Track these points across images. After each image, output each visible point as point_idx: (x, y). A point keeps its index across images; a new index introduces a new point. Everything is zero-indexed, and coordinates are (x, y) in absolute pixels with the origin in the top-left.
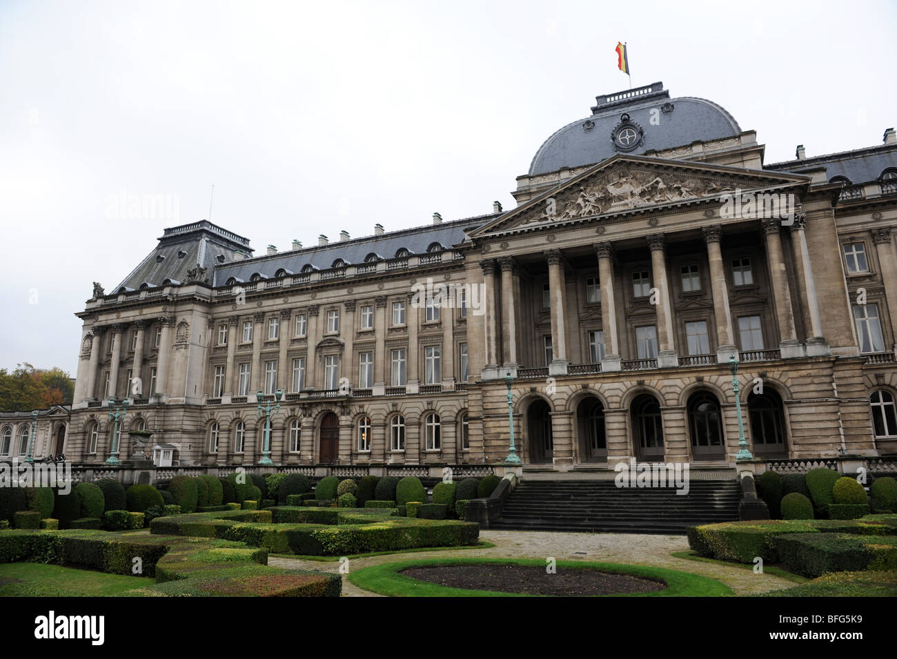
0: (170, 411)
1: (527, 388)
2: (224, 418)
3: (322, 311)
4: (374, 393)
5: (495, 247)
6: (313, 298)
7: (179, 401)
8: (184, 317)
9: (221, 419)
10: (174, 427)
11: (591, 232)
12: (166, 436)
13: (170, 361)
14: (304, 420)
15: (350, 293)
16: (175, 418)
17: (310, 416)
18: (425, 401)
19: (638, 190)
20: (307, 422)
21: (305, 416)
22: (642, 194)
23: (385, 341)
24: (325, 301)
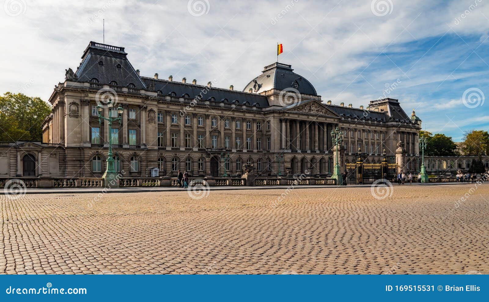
0: (149, 152)
1: (293, 155)
2: (168, 156)
3: (210, 118)
4: (232, 151)
5: (287, 115)
6: (207, 112)
7: (154, 148)
8: (153, 108)
9: (167, 157)
10: (152, 160)
11: (306, 117)
12: (149, 164)
13: (146, 128)
14: (207, 159)
15: (222, 113)
16: (152, 156)
17: (209, 157)
18: (249, 155)
19: (316, 109)
20: (208, 160)
21: (207, 157)
22: (317, 111)
23: (235, 133)
24: (213, 114)
